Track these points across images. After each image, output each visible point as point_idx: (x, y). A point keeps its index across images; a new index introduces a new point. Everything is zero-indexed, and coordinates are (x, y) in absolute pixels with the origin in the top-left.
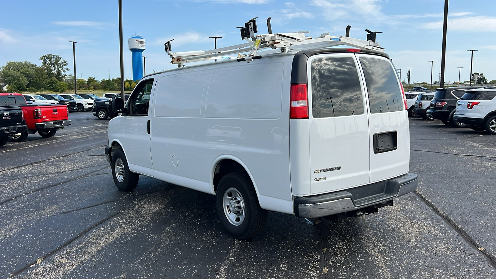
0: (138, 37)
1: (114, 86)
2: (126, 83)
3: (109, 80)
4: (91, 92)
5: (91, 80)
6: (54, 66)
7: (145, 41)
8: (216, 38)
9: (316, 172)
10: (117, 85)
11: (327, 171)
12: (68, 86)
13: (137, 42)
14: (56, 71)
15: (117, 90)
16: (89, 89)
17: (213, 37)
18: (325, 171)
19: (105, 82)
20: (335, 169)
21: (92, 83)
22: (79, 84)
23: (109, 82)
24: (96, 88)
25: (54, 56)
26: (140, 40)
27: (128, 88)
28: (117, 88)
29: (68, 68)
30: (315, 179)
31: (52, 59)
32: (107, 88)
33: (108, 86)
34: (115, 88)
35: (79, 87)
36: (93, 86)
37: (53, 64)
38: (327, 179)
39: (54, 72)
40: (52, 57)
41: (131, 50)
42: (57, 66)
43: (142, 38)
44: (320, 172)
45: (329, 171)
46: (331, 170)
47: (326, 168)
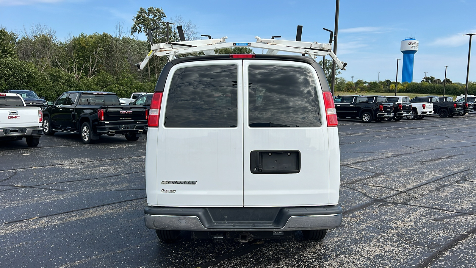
0: (411, 39)
1: (379, 88)
2: (392, 85)
3: (376, 82)
4: (356, 93)
5: (359, 82)
6: (328, 71)
7: (419, 42)
8: (471, 35)
9: (164, 182)
10: (383, 88)
11: (177, 183)
12: (338, 87)
13: (410, 44)
14: (329, 74)
15: (382, 92)
16: (355, 91)
17: (468, 34)
18: (174, 184)
19: (372, 84)
20: (189, 183)
21: (360, 85)
22: (348, 86)
23: (375, 84)
24: (363, 89)
25: (329, 61)
26: (413, 41)
27: (393, 90)
28: (382, 90)
29: (340, 72)
30: (163, 190)
31: (327, 64)
32: (373, 90)
33: (374, 88)
34: (381, 90)
35: (347, 89)
36: (360, 88)
37: (327, 68)
38: (177, 193)
39: (327, 75)
40: (327, 62)
41: (403, 52)
42: (330, 70)
43: (416, 39)
44: (168, 184)
45: (179, 184)
46: (182, 184)
47: (176, 181)
